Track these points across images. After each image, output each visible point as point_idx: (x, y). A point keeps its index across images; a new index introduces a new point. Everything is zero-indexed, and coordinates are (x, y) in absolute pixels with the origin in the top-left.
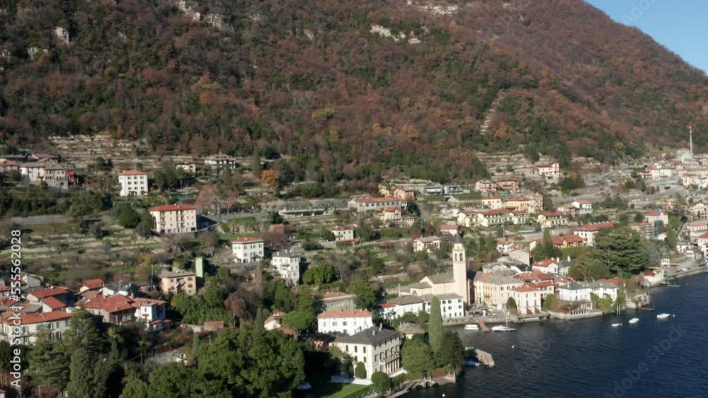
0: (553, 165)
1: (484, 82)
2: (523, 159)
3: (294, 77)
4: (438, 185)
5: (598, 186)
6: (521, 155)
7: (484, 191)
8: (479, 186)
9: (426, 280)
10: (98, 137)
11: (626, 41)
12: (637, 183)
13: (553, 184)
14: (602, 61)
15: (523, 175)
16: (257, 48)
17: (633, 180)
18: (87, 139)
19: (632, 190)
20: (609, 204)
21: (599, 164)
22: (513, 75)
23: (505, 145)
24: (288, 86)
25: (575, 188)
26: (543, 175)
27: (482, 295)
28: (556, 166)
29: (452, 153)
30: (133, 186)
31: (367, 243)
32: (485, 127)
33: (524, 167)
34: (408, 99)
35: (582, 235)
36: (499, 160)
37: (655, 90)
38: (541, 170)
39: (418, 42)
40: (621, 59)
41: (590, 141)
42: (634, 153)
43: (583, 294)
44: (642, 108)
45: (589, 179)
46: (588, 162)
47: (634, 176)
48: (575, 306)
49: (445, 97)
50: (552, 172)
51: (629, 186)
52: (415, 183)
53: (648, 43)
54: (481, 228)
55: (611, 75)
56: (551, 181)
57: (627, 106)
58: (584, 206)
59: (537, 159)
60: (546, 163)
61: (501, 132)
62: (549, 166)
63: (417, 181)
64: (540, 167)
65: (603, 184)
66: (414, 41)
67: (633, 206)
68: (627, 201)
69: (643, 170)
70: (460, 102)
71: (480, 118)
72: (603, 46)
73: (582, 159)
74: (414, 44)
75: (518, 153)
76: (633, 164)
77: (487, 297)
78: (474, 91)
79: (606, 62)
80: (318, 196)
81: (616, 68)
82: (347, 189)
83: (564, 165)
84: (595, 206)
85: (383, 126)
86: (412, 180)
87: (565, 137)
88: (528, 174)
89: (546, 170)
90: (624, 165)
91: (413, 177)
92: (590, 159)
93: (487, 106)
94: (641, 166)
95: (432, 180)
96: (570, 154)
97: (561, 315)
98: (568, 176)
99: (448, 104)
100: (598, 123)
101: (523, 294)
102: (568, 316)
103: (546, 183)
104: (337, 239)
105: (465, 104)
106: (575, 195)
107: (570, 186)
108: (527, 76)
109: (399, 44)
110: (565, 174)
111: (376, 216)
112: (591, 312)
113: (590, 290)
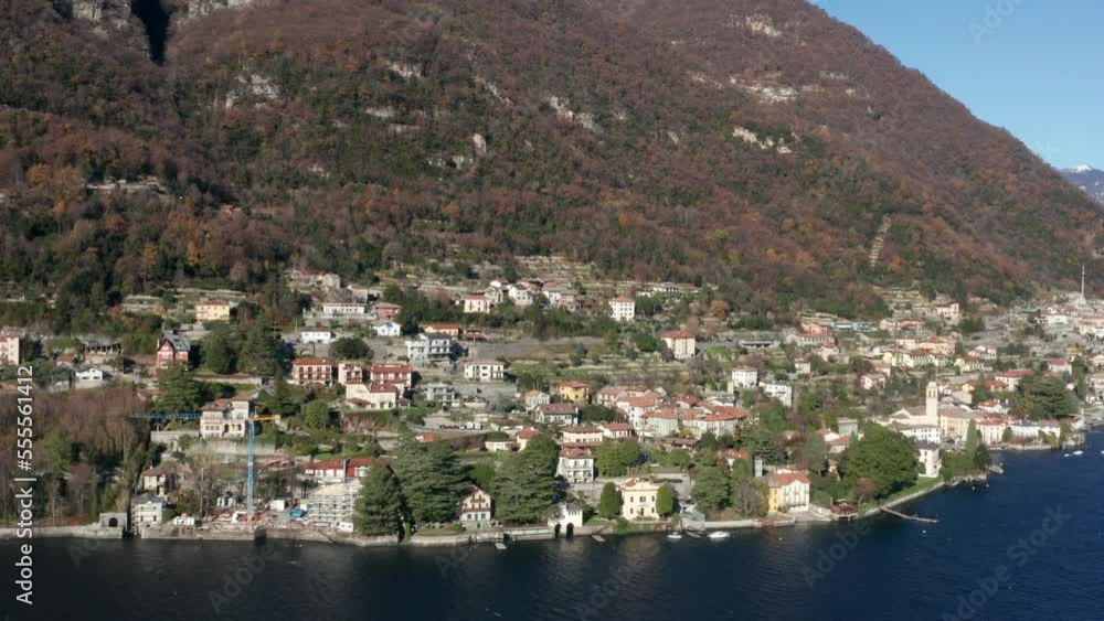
0: (953, 306)
1: (868, 205)
2: (920, 297)
3: (672, 190)
4: (845, 321)
5: (997, 330)
6: (917, 292)
7: (891, 329)
8: (884, 324)
9: (903, 411)
10: (554, 258)
11: (994, 147)
12: (1035, 329)
13: (953, 326)
14: (967, 172)
15: (924, 314)
16: (630, 154)
17: (1030, 325)
18: (546, 260)
19: (1030, 337)
20: (1011, 350)
21: (995, 306)
22: (896, 198)
23: (899, 280)
24: (666, 200)
25: (977, 330)
26: (942, 316)
27: (946, 428)
28: (955, 307)
29: (851, 286)
30: (624, 312)
31: (821, 377)
32: (874, 257)
33: (921, 305)
34: (790, 221)
35: (1004, 380)
36: (895, 296)
37: (1030, 213)
38: (940, 310)
39: (789, 151)
40: (990, 171)
41: (985, 280)
42: (1023, 294)
43: (1032, 431)
44: (1016, 235)
45: (989, 322)
46: (984, 303)
47: (1032, 321)
48: (1029, 440)
49: (831, 221)
50: (953, 313)
51: (1028, 332)
52: (821, 317)
53: (1020, 151)
54: (908, 369)
55: (979, 191)
56: (950, 323)
57: (1000, 232)
58: (989, 351)
59: (933, 297)
60: (943, 303)
61: (894, 265)
62: (948, 306)
63: (824, 314)
64: (939, 306)
65: (1002, 328)
66: (784, 150)
67: (1034, 354)
68: (1028, 348)
69: (1038, 313)
70: (847, 227)
71: (868, 246)
72: (967, 152)
73: (978, 299)
74: (784, 155)
75: (912, 289)
76: (1026, 307)
77: (952, 429)
78: (857, 215)
79: (973, 174)
80: (757, 328)
81: (985, 182)
82: (777, 321)
83: (964, 306)
84: (1000, 351)
85: (778, 253)
86: (818, 314)
87: (961, 275)
88: (928, 314)
89: (945, 310)
90: (1018, 308)
91: (819, 311)
92: (985, 300)
93: (872, 234)
94: (1035, 310)
95: (839, 316)
96: (965, 295)
97: (1020, 447)
98: (967, 318)
99: (836, 230)
100: (986, 257)
101: (988, 428)
102: (1026, 448)
103: (945, 325)
104: (798, 372)
105: (852, 230)
106: (976, 338)
107: (970, 328)
108: (910, 200)
109: (766, 152)
110: (964, 315)
111: (813, 351)
112: (1040, 446)
113: (1038, 428)
